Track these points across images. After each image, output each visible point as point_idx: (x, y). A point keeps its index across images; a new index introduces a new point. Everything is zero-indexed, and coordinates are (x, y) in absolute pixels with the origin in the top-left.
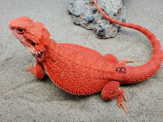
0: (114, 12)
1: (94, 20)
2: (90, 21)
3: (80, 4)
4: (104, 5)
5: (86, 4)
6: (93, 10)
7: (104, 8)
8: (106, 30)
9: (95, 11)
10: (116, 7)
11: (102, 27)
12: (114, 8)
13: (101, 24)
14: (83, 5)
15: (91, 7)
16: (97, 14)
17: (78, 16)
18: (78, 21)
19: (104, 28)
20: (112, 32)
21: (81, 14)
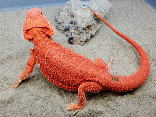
0: (82, 27)
1: (69, 29)
2: (66, 29)
3: (63, 14)
4: (76, 19)
5: (69, 15)
6: (71, 21)
7: (76, 22)
8: (74, 39)
9: (72, 23)
10: (85, 23)
11: (73, 35)
12: (84, 23)
13: (72, 34)
14: (66, 16)
15: (71, 18)
16: (72, 25)
17: (60, 23)
18: (59, 26)
19: (73, 37)
20: (80, 42)
21: (62, 22)
